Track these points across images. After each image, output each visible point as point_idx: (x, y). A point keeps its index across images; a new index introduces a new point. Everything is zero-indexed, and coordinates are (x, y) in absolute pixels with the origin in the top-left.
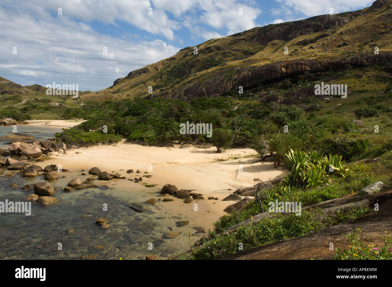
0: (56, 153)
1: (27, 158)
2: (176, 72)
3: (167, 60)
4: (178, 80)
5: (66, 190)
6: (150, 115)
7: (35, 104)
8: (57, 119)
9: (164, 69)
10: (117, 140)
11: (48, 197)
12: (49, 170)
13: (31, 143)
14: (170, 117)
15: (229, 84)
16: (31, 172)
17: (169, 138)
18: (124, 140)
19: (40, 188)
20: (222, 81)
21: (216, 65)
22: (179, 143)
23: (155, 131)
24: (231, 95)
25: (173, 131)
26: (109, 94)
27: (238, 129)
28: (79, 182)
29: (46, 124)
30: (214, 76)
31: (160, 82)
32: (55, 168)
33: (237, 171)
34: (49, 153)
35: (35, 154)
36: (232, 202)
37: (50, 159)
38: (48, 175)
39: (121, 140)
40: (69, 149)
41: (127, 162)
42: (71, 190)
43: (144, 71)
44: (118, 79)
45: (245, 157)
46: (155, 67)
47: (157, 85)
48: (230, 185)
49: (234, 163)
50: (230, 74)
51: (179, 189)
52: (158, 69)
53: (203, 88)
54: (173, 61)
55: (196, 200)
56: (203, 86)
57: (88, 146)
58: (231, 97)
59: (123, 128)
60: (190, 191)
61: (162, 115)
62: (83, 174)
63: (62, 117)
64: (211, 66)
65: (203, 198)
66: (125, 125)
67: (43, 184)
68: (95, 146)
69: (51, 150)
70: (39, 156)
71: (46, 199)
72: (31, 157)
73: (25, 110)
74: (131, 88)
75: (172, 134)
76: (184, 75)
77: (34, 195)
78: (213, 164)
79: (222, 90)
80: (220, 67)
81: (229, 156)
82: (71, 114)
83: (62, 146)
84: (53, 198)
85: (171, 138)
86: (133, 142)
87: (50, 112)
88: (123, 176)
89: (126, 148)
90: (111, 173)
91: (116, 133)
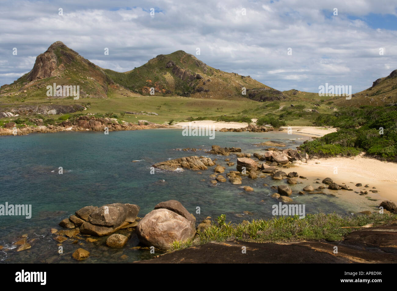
0: (300, 161)
1: (277, 164)
5: (300, 194)
7: (290, 111)
8: (308, 126)
10: (355, 154)
11: (286, 197)
12: (291, 176)
13: (281, 151)
16: (278, 176)
18: (363, 153)
19: (282, 190)
23: (395, 147)
26: (366, 97)
28: (311, 188)
29: (298, 131)
32: (296, 175)
34: (294, 161)
35: (283, 162)
37: (294, 166)
38: (290, 180)
39: (359, 153)
40: (311, 159)
41: (359, 175)
42: (303, 194)
44: (378, 80)
57: (327, 158)
59: (364, 142)
62: (317, 183)
63: (314, 123)
66: (366, 139)
67: (284, 187)
68: (334, 158)
69: (296, 158)
70: (286, 163)
71: (285, 197)
72: (280, 164)
73: (281, 116)
74: (394, 89)
77: (277, 194)
82: (323, 120)
83: (305, 156)
84: (290, 198)
86: (371, 156)
87: (303, 118)
88: (352, 189)
89: (363, 162)
90: (341, 184)
91: (355, 147)
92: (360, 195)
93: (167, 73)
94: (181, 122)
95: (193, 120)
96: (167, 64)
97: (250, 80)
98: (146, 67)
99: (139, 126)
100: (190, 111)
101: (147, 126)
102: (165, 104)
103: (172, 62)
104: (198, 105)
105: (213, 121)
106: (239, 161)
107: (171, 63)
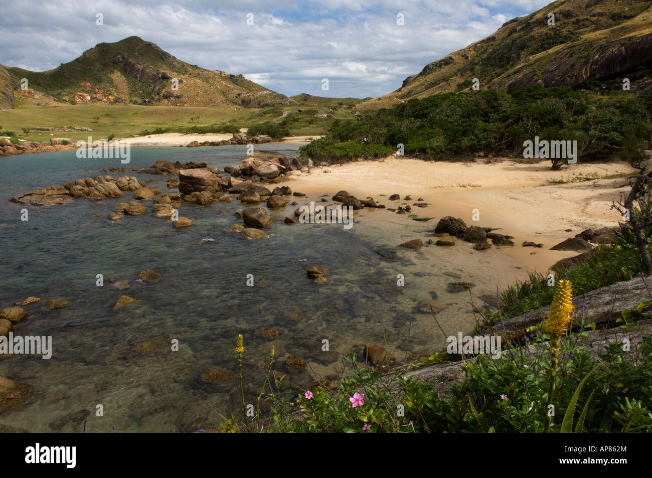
0: (299, 172)
1: (259, 178)
2: (495, 58)
3: (483, 41)
4: (498, 71)
5: (287, 222)
6: (440, 115)
7: (296, 117)
8: (321, 135)
9: (477, 56)
10: (385, 154)
11: (254, 229)
12: (278, 193)
14: (473, 116)
15: (584, 71)
16: (252, 195)
17: (467, 147)
19: (250, 217)
20: (573, 66)
21: (562, 43)
22: (485, 157)
23: (445, 138)
24: (588, 88)
25: (476, 136)
26: (395, 99)
27: (596, 129)
30: (558, 60)
31: (470, 76)
32: (288, 192)
33: (587, 200)
34: (289, 172)
35: (270, 174)
36: (572, 253)
37: (288, 180)
38: (273, 200)
39: (392, 153)
40: (317, 166)
41: (394, 183)
43: (447, 61)
44: (408, 78)
45: (607, 177)
46: (463, 54)
47: (466, 81)
48: (570, 222)
49: (584, 186)
50: (586, 53)
51: (469, 226)
52: (467, 58)
53: (539, 80)
54: (492, 43)
55: (498, 247)
56: (538, 76)
57: (343, 163)
58: (587, 91)
59: (398, 136)
60: (489, 230)
61: (461, 113)
62: (323, 200)
64: (555, 43)
65: (511, 244)
66: (401, 132)
67: (254, 211)
68: (353, 163)
69: (292, 168)
70: (275, 176)
71: (253, 232)
72: (264, 178)
73: (284, 124)
74: (427, 89)
75: (473, 140)
76: (508, 63)
77: (238, 226)
78: (542, 188)
79: (571, 80)
80: (570, 44)
81: (574, 176)
83: (308, 162)
84: (263, 232)
85: (471, 147)
86: (410, 155)
87: (314, 126)
88: (383, 204)
89: (398, 165)
90: (365, 200)
91: (385, 144)
92: (399, 213)
93: (115, 71)
94: (127, 138)
95: (147, 134)
96: (114, 57)
97: (243, 81)
98: (80, 62)
99: (50, 147)
100: (147, 124)
101: (67, 146)
102: (107, 115)
103: (121, 55)
104: (162, 114)
105: (180, 134)
106: (183, 175)
107: (119, 56)
